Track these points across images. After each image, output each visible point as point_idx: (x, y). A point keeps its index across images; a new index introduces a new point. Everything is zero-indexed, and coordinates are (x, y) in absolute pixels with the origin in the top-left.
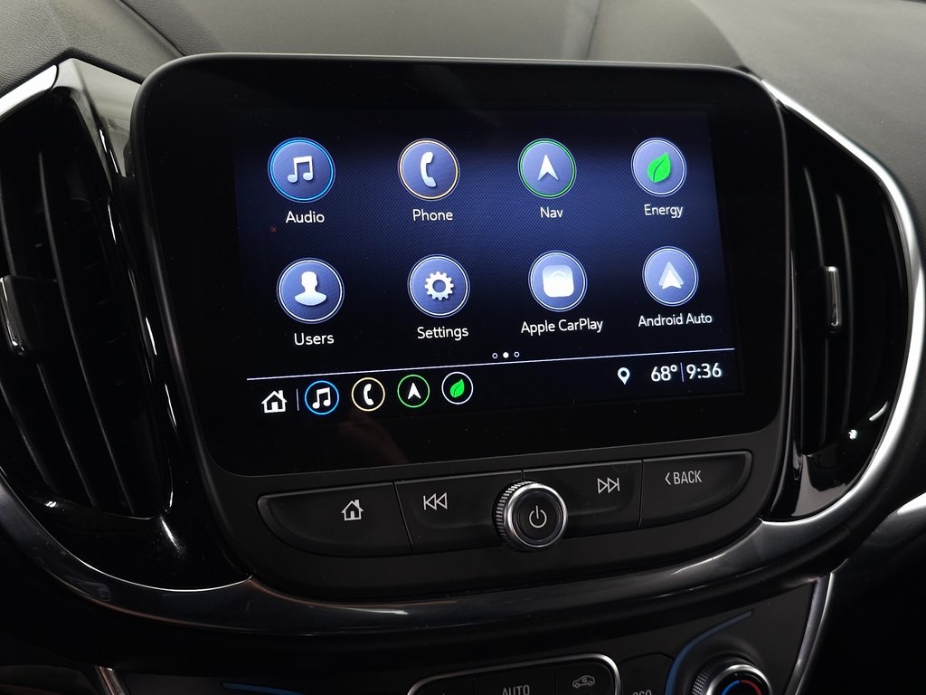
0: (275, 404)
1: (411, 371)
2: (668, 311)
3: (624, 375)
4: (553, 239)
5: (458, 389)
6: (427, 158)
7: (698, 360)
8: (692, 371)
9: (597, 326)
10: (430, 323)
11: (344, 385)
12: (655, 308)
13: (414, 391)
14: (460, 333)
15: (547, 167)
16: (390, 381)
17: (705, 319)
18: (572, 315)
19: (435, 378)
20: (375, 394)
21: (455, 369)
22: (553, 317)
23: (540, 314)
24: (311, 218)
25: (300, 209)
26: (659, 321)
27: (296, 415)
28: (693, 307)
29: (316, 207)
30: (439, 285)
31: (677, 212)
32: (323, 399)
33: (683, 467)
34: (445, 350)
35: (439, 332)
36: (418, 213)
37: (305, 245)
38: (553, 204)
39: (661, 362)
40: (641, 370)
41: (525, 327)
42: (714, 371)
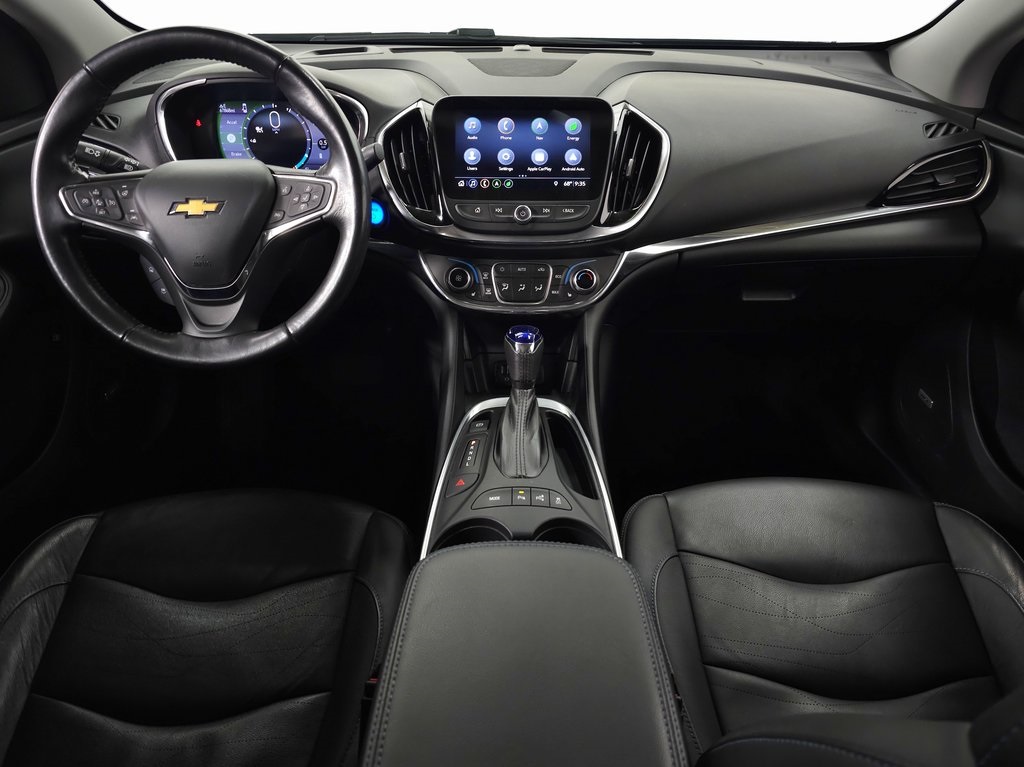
0: (461, 184)
1: (496, 178)
2: (571, 167)
3: (556, 183)
4: (539, 145)
5: (509, 184)
6: (506, 123)
7: (578, 181)
8: (576, 183)
9: (550, 170)
10: (503, 166)
11: (479, 181)
12: (567, 166)
13: (497, 184)
14: (511, 169)
15: (540, 126)
16: (491, 181)
17: (582, 169)
18: (543, 166)
19: (503, 181)
20: (487, 183)
21: (509, 179)
22: (537, 167)
23: (533, 165)
24: (474, 138)
25: (472, 136)
26: (568, 169)
27: (466, 187)
28: (579, 166)
29: (476, 135)
30: (506, 157)
31: (577, 139)
32: (473, 183)
33: (568, 208)
34: (506, 174)
35: (505, 169)
36: (502, 137)
37: (472, 144)
38: (540, 136)
39: (567, 180)
40: (561, 183)
41: (529, 169)
42: (583, 184)
